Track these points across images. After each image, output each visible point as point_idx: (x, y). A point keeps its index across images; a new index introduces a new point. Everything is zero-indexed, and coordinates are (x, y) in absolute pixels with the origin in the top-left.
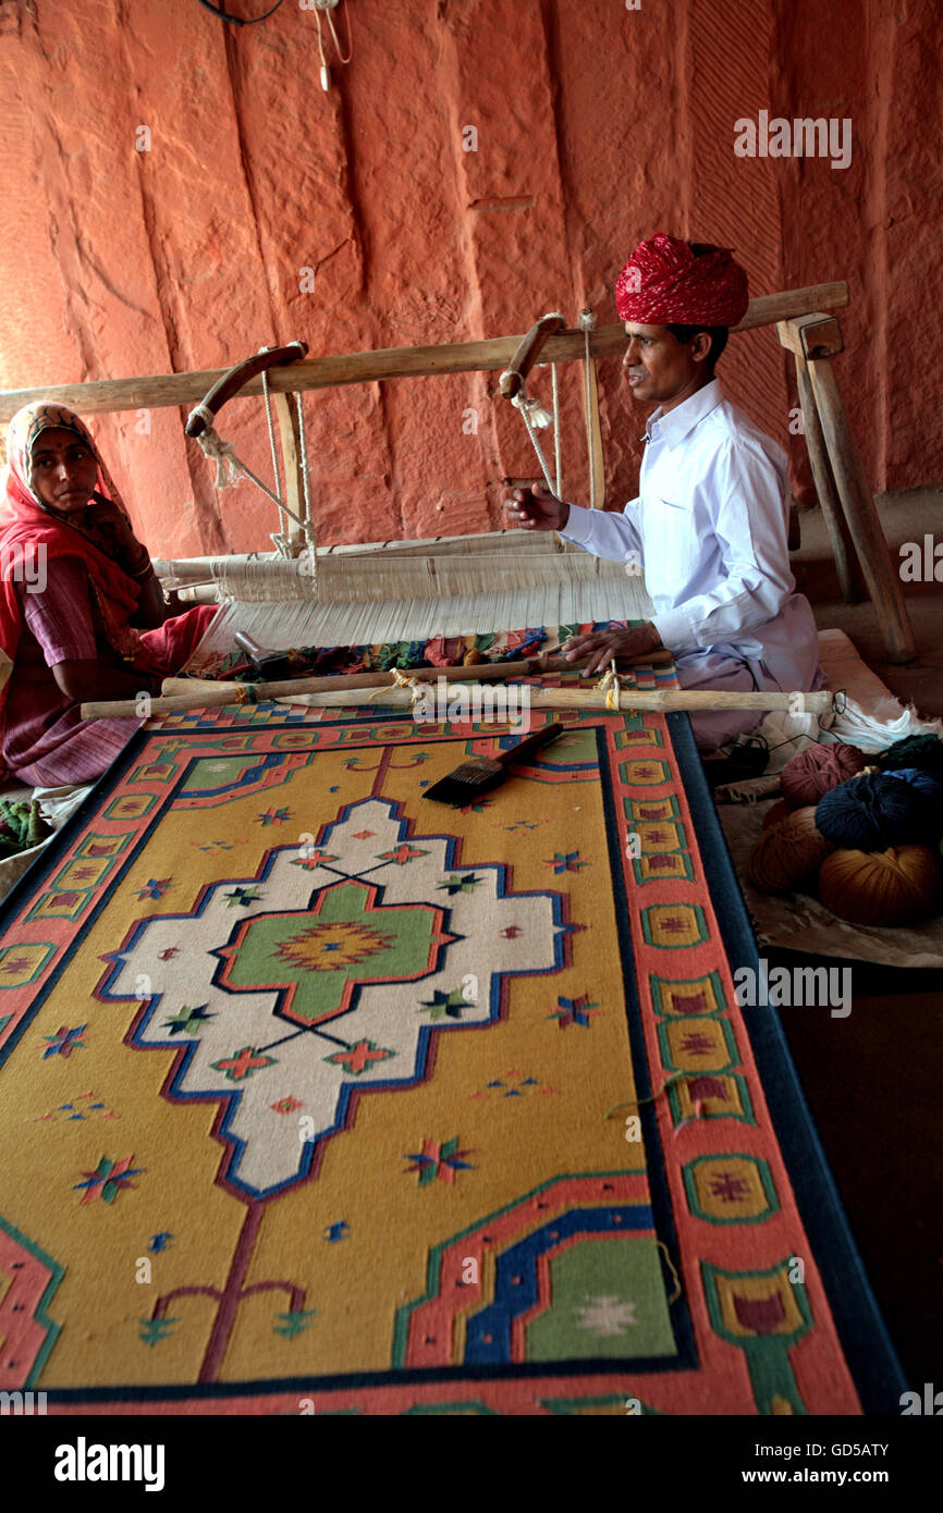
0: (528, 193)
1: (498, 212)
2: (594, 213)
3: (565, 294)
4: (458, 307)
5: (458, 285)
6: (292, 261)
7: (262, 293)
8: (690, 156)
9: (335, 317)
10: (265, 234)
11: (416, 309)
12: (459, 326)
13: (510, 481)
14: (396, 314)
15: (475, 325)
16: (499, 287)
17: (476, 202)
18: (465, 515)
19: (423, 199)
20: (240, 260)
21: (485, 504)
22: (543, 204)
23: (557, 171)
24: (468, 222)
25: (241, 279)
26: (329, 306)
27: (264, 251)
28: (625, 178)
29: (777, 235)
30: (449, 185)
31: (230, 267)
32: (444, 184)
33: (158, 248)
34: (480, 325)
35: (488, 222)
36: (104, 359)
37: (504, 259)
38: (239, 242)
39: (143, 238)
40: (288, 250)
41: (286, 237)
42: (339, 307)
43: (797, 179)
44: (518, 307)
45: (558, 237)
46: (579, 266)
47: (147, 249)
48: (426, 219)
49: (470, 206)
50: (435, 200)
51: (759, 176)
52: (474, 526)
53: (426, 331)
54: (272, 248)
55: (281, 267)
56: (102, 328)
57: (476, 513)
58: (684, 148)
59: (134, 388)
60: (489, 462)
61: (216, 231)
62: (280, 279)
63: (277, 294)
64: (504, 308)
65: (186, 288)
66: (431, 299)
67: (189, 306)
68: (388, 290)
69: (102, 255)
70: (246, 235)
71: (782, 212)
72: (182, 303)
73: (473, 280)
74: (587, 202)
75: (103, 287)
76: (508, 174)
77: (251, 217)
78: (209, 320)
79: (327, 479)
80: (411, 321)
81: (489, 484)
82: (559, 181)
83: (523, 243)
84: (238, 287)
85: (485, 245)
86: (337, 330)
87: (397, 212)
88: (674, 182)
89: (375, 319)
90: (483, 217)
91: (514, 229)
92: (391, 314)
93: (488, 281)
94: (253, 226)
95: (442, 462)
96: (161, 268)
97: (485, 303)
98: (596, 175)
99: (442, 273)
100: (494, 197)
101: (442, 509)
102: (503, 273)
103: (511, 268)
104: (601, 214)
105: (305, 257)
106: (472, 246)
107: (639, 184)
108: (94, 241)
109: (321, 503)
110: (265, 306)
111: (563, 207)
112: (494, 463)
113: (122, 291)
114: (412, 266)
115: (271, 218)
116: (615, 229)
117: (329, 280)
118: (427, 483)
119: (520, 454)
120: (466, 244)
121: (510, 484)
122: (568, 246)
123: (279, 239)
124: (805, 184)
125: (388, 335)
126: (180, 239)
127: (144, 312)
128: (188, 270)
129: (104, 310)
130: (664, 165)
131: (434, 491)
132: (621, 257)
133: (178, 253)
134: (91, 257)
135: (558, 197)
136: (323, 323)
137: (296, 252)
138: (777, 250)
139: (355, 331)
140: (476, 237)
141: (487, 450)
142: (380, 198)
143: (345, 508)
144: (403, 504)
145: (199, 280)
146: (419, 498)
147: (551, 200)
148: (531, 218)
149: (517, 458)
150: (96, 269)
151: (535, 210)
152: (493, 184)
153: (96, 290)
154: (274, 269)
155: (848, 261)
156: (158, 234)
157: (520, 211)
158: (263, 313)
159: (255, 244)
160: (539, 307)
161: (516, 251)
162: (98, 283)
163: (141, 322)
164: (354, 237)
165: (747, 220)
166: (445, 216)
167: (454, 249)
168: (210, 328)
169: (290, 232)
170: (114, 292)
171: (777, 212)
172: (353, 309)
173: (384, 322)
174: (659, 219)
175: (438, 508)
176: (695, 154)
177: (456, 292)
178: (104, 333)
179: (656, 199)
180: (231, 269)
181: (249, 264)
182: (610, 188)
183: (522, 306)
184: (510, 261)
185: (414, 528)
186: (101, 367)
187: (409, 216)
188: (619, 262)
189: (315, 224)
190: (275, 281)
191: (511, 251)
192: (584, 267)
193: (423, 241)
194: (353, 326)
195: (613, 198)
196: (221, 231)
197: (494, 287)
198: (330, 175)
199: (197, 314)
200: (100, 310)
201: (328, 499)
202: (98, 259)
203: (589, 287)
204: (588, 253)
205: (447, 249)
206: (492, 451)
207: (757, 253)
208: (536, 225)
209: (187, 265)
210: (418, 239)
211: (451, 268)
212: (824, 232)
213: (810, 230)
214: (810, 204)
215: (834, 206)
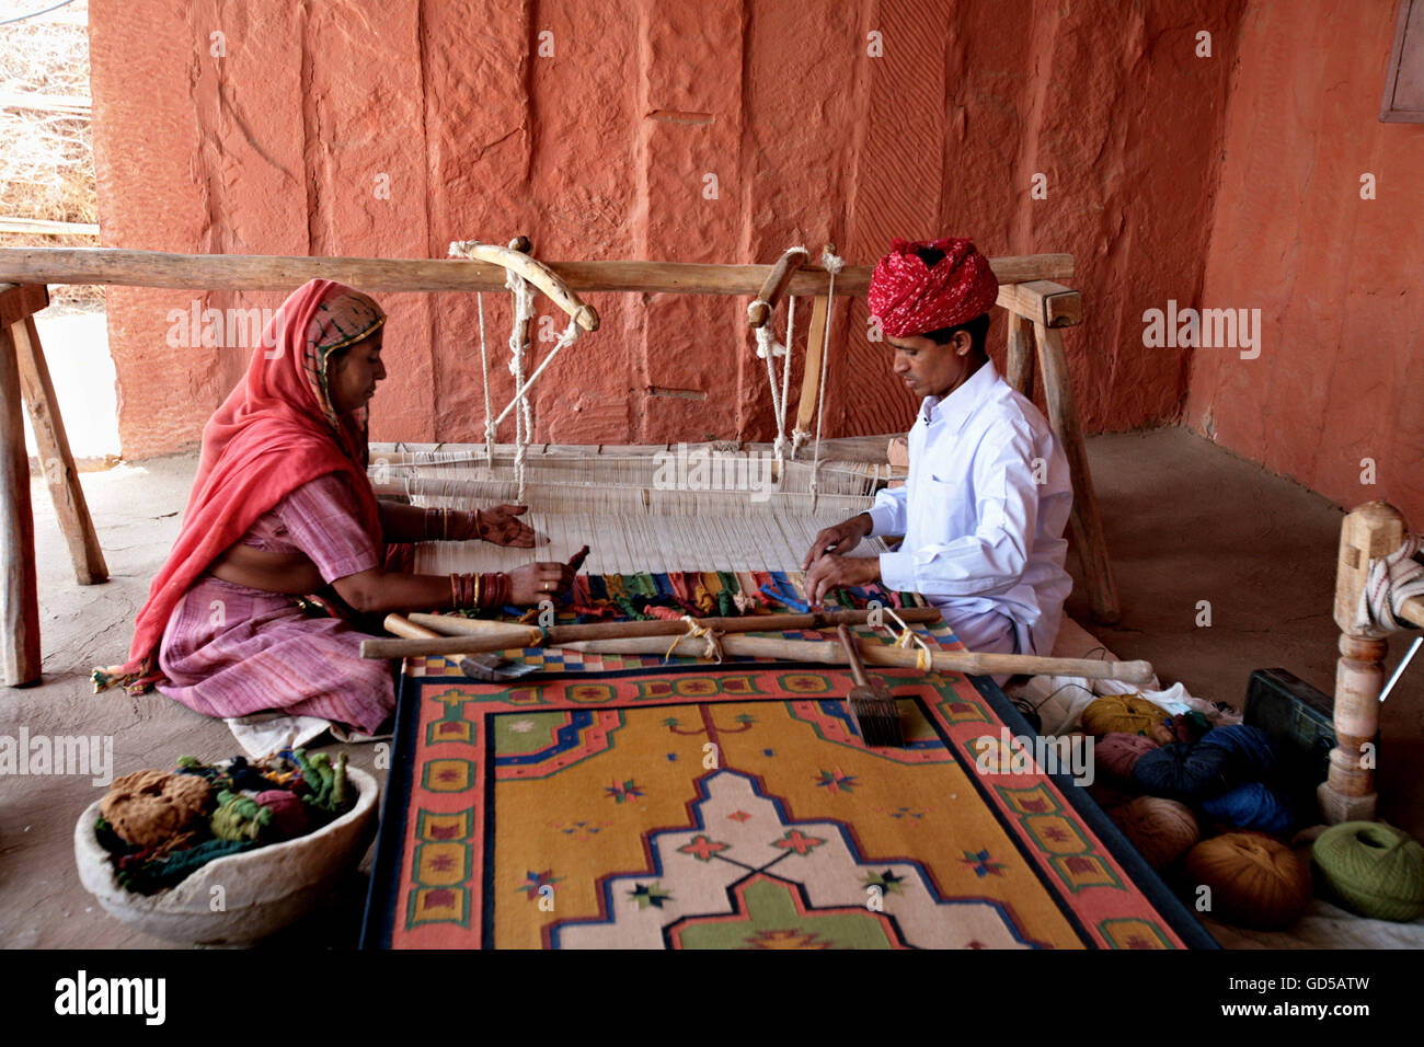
0: (708, 111)
1: (677, 125)
2: (769, 140)
3: (733, 214)
4: (623, 210)
5: (626, 188)
6: (458, 143)
7: (420, 169)
8: (866, 102)
9: (494, 204)
10: (432, 111)
11: (579, 207)
12: (621, 230)
13: (653, 389)
14: (557, 210)
15: (639, 233)
16: (669, 197)
17: (655, 112)
18: (603, 419)
19: (601, 101)
20: (401, 133)
21: (626, 410)
22: (722, 124)
23: (739, 94)
24: (645, 130)
25: (398, 151)
26: (489, 192)
27: (428, 127)
28: (803, 112)
29: (938, 187)
30: (630, 92)
31: (388, 138)
32: (625, 90)
33: (311, 108)
34: (644, 233)
35: (665, 133)
36: (230, 214)
37: (676, 170)
38: (401, 114)
39: (297, 95)
40: (453, 130)
41: (454, 116)
42: (499, 195)
43: (961, 138)
44: (684, 219)
45: (732, 157)
46: (749, 189)
47: (299, 107)
48: (602, 120)
49: (648, 115)
50: (614, 104)
51: (927, 129)
52: (610, 431)
53: (587, 230)
54: (437, 125)
55: (445, 146)
56: (235, 181)
57: (615, 418)
58: (862, 93)
59: (354, 268)
60: (635, 368)
61: (378, 100)
62: (442, 158)
63: (436, 172)
64: (670, 219)
65: (336, 152)
66: (596, 199)
67: (337, 171)
68: (553, 184)
69: (246, 106)
70: (410, 109)
71: (944, 164)
72: (329, 168)
73: (643, 187)
74: (764, 127)
75: (243, 139)
76: (691, 90)
77: (419, 91)
78: (357, 188)
79: (462, 367)
80: (572, 218)
81: (631, 390)
82: (740, 105)
83: (697, 158)
84: (394, 159)
85: (659, 155)
86: (493, 217)
87: (573, 109)
88: (849, 122)
89: (535, 212)
90: (661, 127)
91: (690, 142)
92: (552, 208)
93: (658, 191)
94: (420, 101)
95: (585, 363)
96: (311, 128)
97: (652, 211)
98: (776, 104)
99: (610, 175)
100: (674, 111)
101: (580, 410)
102: (674, 185)
103: (683, 180)
104: (776, 142)
105: (471, 139)
106: (645, 153)
107: (815, 119)
108: (239, 89)
109: (452, 390)
110: (420, 182)
111: (740, 130)
112: (640, 370)
113: (264, 146)
114: (580, 164)
115: (441, 96)
116: (787, 158)
117: (493, 166)
118: (567, 382)
119: (668, 363)
120: (639, 151)
121: (653, 392)
122: (741, 169)
123: (446, 117)
124: (967, 143)
125: (547, 229)
126: (338, 104)
127: (286, 172)
128: (341, 134)
129: (240, 163)
130: (841, 104)
131: (573, 391)
132: (791, 185)
133: (333, 116)
134: (234, 106)
135: (737, 121)
136: (480, 208)
137: (462, 135)
138: (936, 200)
139: (513, 221)
140: (651, 145)
141: (634, 356)
142: (557, 93)
143: (476, 399)
144: (539, 402)
145: (352, 146)
146: (556, 396)
147: (730, 121)
148: (708, 136)
149: (665, 367)
150: (237, 119)
151: (713, 130)
152: (674, 97)
153: (234, 140)
154: (436, 147)
155: (998, 218)
156: (313, 92)
157: (698, 126)
158: (417, 190)
159: (419, 119)
160: (705, 222)
161: (689, 165)
162: (237, 133)
163: (281, 181)
164: (525, 127)
165: (912, 169)
166: (620, 120)
167: (626, 154)
168: (356, 197)
169: (459, 111)
170: (255, 145)
171: (940, 165)
172: (514, 198)
173: (544, 216)
174: (831, 155)
175: (576, 409)
176: (871, 100)
177: (622, 196)
178: (236, 186)
179: (830, 136)
180: (388, 141)
181: (410, 137)
182: (787, 119)
183: (689, 219)
184: (683, 174)
185: (547, 426)
186: (226, 222)
187: (585, 115)
188: (788, 189)
189: (487, 109)
190: (435, 158)
191: (684, 163)
192: (754, 189)
193: (595, 141)
194: (512, 215)
195: (790, 129)
196: (383, 101)
197: (663, 197)
198: (509, 63)
199: (345, 181)
200: (236, 162)
201: (459, 387)
202: (241, 110)
203: (757, 209)
204: (759, 176)
205: (620, 152)
206: (639, 358)
207: (918, 200)
208: (712, 143)
209: (339, 129)
210: (591, 139)
211: (621, 172)
212: (979, 190)
213: (967, 187)
214: (969, 162)
215: (991, 167)
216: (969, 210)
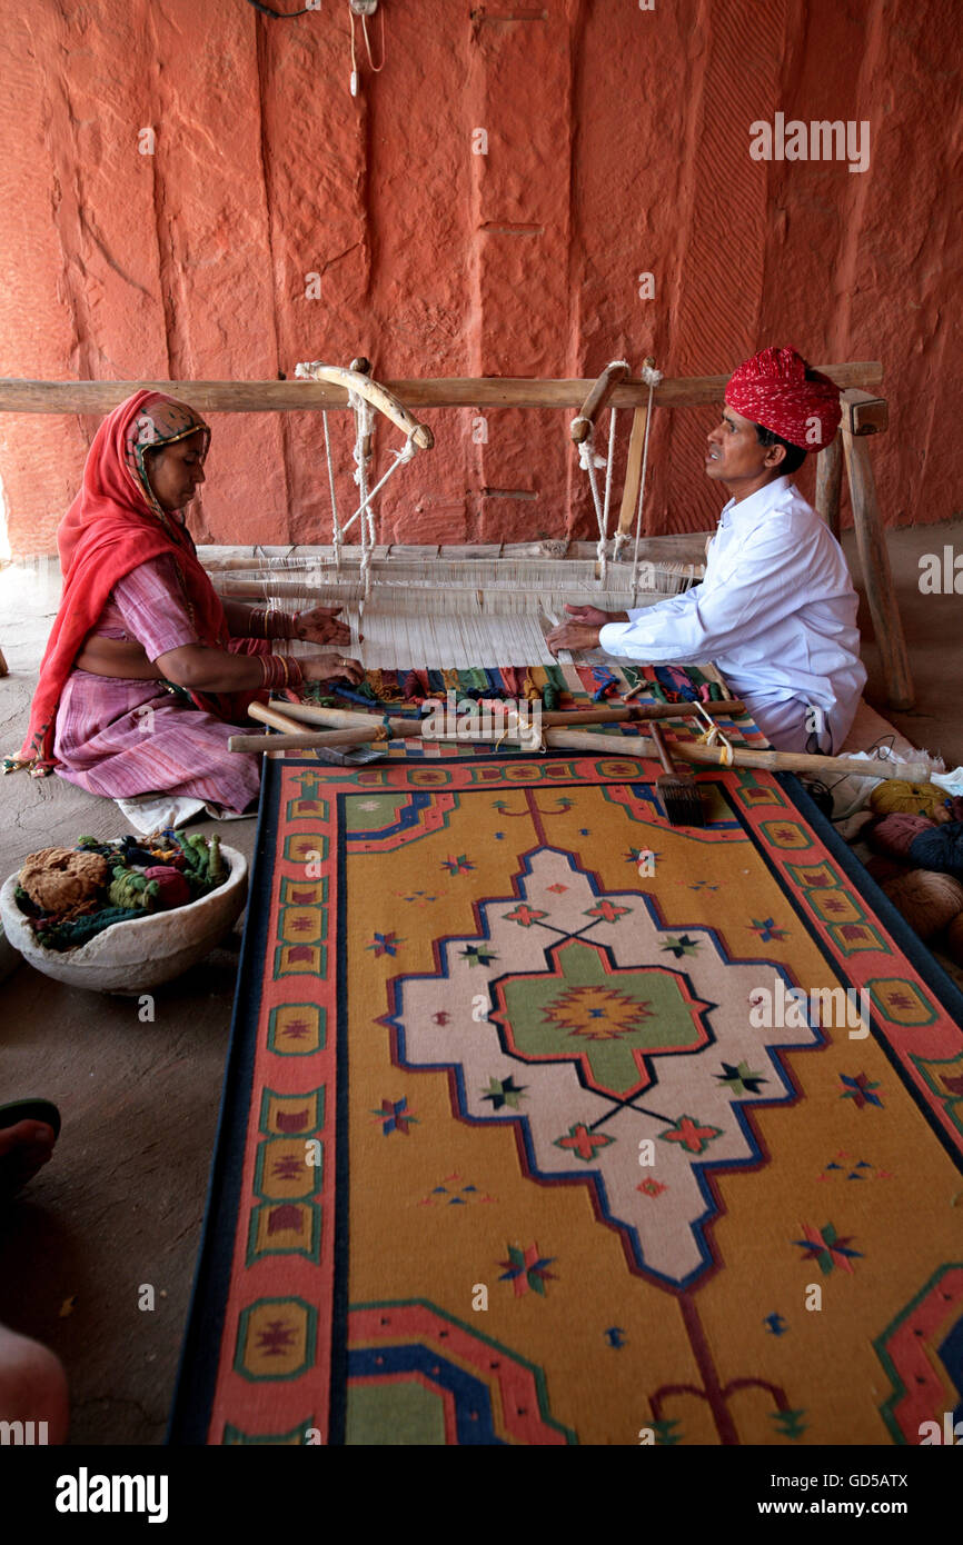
0: (537, 221)
1: (507, 236)
2: (596, 247)
3: (562, 321)
4: (458, 321)
5: (460, 299)
6: (302, 258)
7: (267, 285)
8: (690, 208)
9: (337, 318)
10: (277, 228)
11: (417, 318)
12: (457, 339)
13: (488, 490)
14: (396, 321)
15: (473, 342)
16: (501, 307)
17: (487, 224)
18: (442, 519)
19: (435, 215)
20: (248, 250)
21: (463, 510)
22: (551, 235)
23: (567, 204)
24: (477, 242)
25: (247, 268)
26: (333, 306)
27: (274, 244)
28: (629, 220)
29: (758, 290)
30: (463, 204)
31: (237, 256)
32: (458, 203)
33: (164, 228)
34: (478, 342)
35: (497, 244)
36: (96, 332)
37: (508, 281)
38: (248, 233)
39: (150, 216)
40: (298, 247)
41: (297, 233)
42: (342, 309)
43: (782, 241)
44: (515, 329)
45: (561, 266)
46: (577, 297)
47: (153, 228)
48: (437, 233)
49: (481, 227)
50: (448, 216)
51: (749, 234)
52: (449, 530)
53: (425, 340)
54: (282, 242)
55: (290, 263)
56: (98, 301)
57: (454, 518)
58: (686, 198)
60: (471, 471)
61: (226, 219)
62: (288, 274)
63: (282, 288)
64: (502, 328)
65: (189, 272)
66: (433, 311)
67: (191, 291)
68: (391, 296)
69: (105, 228)
70: (256, 227)
71: (765, 269)
72: (183, 287)
73: (476, 297)
74: (592, 238)
75: (104, 261)
76: (521, 201)
77: (264, 209)
78: (210, 307)
79: (311, 471)
80: (410, 330)
81: (468, 491)
82: (568, 215)
83: (528, 268)
84: (244, 276)
85: (492, 266)
86: (337, 331)
87: (409, 223)
88: (673, 228)
89: (376, 324)
90: (493, 239)
91: (521, 254)
92: (392, 320)
93: (490, 301)
94: (265, 219)
95: (425, 467)
96: (165, 248)
97: (485, 321)
98: (602, 213)
99: (446, 287)
100: (505, 222)
101: (422, 511)
102: (505, 295)
103: (514, 291)
104: (603, 250)
105: (314, 255)
106: (478, 265)
107: (640, 227)
108: (97, 212)
109: (303, 494)
110: (268, 298)
111: (568, 238)
112: (476, 473)
113: (122, 266)
114: (417, 277)
115: (285, 213)
116: (614, 266)
117: (335, 281)
119: (501, 466)
120: (472, 263)
121: (488, 493)
122: (569, 278)
123: (290, 234)
124: (788, 246)
125: (387, 340)
126: (188, 222)
127: (145, 291)
128: (193, 254)
129: (102, 283)
130: (666, 209)
131: (415, 493)
132: (617, 293)
133: (185, 235)
134: (93, 229)
135: (565, 230)
136: (325, 322)
137: (306, 250)
138: (756, 304)
139: (356, 334)
140: (483, 257)
141: (471, 460)
142: (394, 207)
143: (324, 504)
144: (383, 503)
145: (203, 265)
146: (400, 498)
147: (559, 230)
148: (538, 245)
149: (499, 469)
150: (97, 241)
151: (542, 239)
152: (505, 209)
153: (95, 262)
154: (282, 263)
155: (816, 320)
156: (166, 214)
157: (528, 236)
158: (266, 306)
159: (265, 237)
160: (535, 331)
161: (520, 275)
162: (98, 254)
163: (139, 301)
164: (365, 242)
165: (734, 273)
166: (454, 233)
167: (460, 266)
168: (211, 314)
169: (302, 228)
170: (114, 267)
171: (762, 270)
172: (356, 311)
173: (385, 328)
175: (418, 510)
176: (695, 206)
177: (457, 307)
178: (100, 306)
179: (655, 243)
180: (237, 259)
181: (257, 255)
182: (613, 226)
183: (520, 328)
184: (514, 284)
185: (392, 526)
186: (92, 341)
187: (421, 228)
188: (614, 297)
189: (328, 225)
190: (281, 276)
191: (516, 274)
192: (582, 298)
193: (430, 254)
194: (354, 328)
195: (616, 236)
196: (231, 220)
197: (495, 307)
198: (347, 178)
199: (199, 299)
200: (98, 283)
201: (310, 491)
202: (100, 232)
203: (585, 317)
204: (587, 285)
205: (454, 265)
206: (475, 461)
207: (738, 303)
208: (542, 253)
209: (192, 249)
210: (427, 252)
211: (456, 283)
212: (799, 292)
213: (787, 289)
214: (790, 265)
215: (811, 267)
216: (788, 313)
